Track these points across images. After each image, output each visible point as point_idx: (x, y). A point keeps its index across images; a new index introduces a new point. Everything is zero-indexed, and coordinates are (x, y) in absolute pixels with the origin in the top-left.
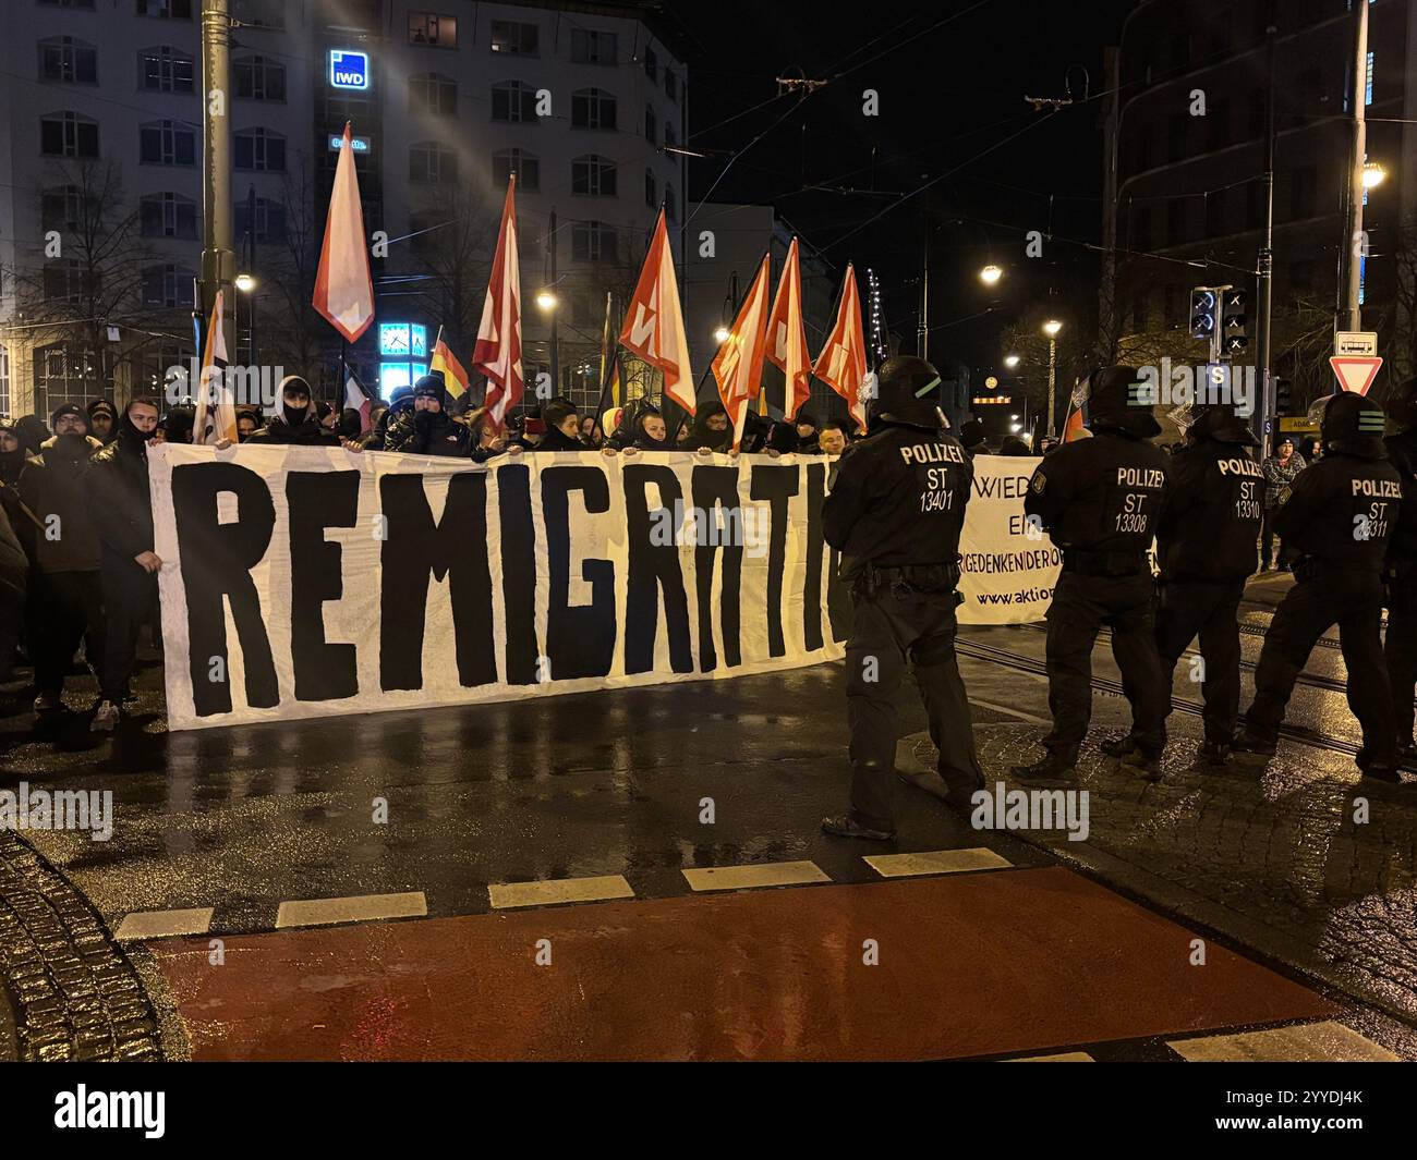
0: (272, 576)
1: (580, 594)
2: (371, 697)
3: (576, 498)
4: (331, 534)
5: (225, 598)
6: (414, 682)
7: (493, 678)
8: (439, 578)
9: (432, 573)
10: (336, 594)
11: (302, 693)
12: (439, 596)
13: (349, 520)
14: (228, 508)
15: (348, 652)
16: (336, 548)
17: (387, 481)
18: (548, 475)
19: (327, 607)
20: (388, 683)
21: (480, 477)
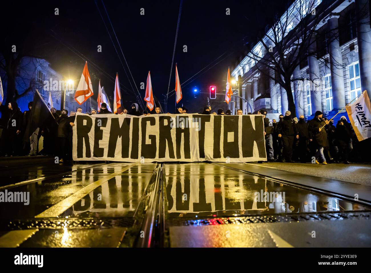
0: (91, 134)
1: (148, 142)
2: (105, 158)
3: (148, 123)
4: (102, 128)
5: (84, 138)
6: (113, 156)
7: (128, 157)
9: (119, 136)
10: (101, 139)
12: (119, 140)
13: (105, 126)
14: (85, 122)
15: (103, 150)
16: (102, 131)
17: (112, 119)
18: (143, 119)
19: (100, 141)
20: (108, 156)
21: (130, 119)
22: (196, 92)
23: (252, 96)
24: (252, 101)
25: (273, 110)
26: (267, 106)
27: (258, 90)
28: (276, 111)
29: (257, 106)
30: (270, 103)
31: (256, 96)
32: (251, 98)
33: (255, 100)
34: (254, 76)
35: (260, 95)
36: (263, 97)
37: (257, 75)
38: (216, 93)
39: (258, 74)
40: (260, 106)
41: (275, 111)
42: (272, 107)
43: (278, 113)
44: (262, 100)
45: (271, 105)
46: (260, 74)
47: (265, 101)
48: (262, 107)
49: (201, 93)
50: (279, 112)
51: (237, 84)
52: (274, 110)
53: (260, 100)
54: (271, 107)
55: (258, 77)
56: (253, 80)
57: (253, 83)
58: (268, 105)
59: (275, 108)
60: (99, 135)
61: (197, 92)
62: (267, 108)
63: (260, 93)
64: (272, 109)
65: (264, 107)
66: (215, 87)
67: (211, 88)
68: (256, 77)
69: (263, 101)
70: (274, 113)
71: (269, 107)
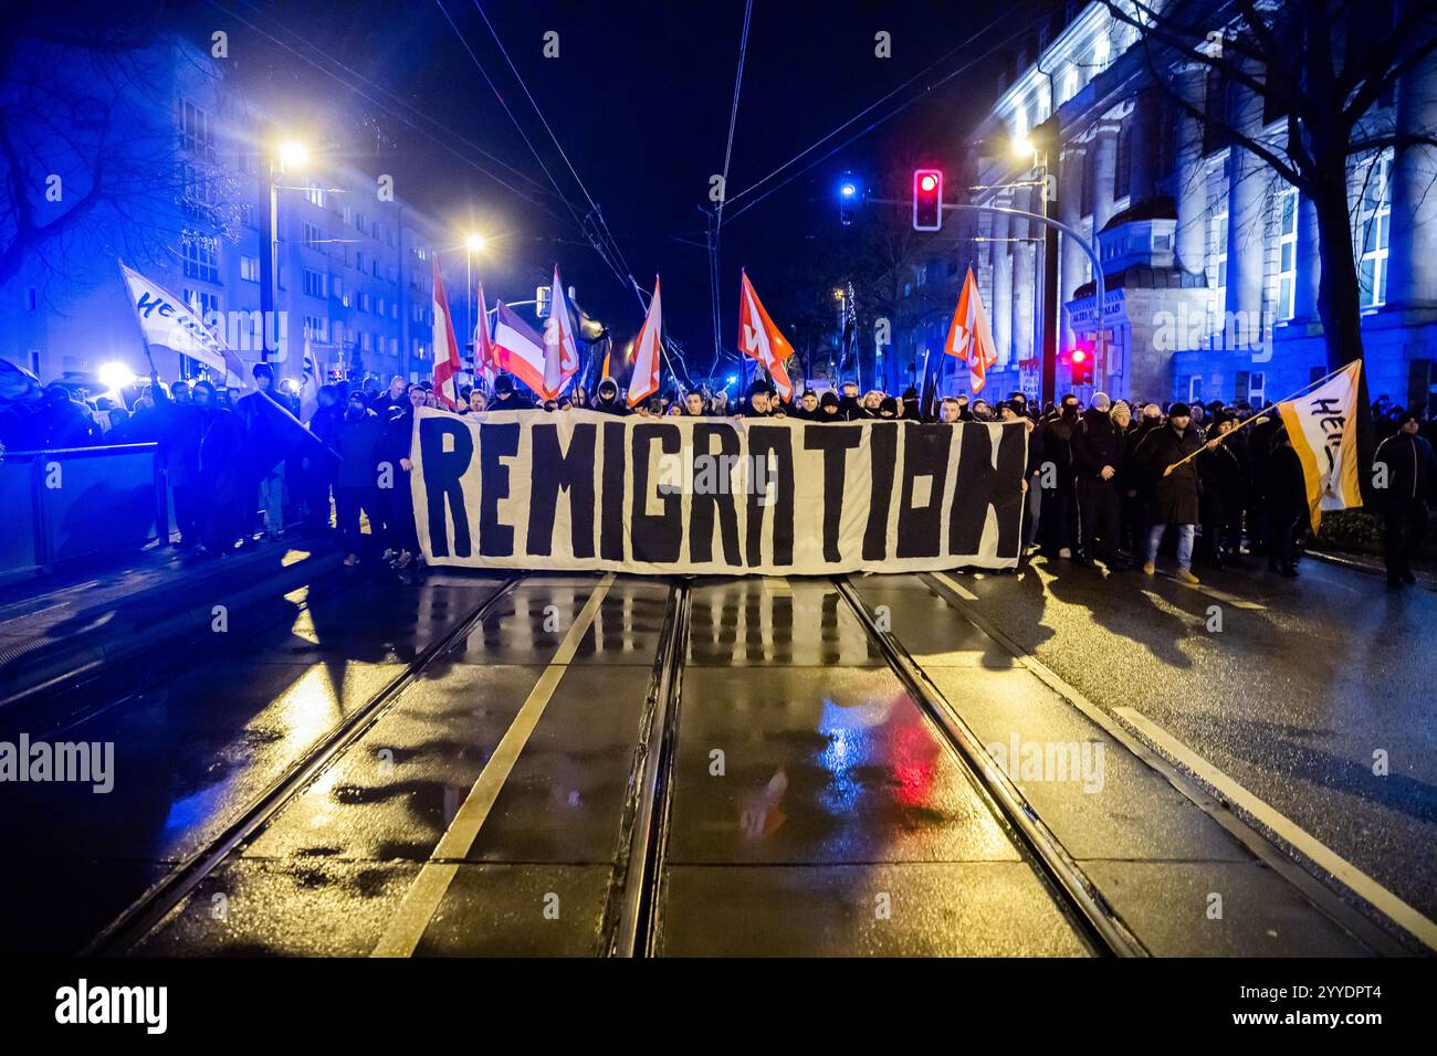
0: (471, 483)
1: (655, 507)
2: (520, 558)
3: (656, 443)
4: (503, 460)
5: (446, 493)
6: (546, 551)
7: (592, 555)
8: (564, 490)
9: (560, 486)
10: (505, 495)
11: (484, 551)
12: (564, 500)
13: (513, 452)
14: (448, 443)
15: (509, 530)
16: (506, 469)
17: (536, 429)
18: (637, 428)
19: (501, 502)
20: (530, 551)
21: (593, 428)
22: (851, 200)
23: (1089, 207)
24: (1084, 227)
25: (1184, 274)
26: (1157, 254)
27: (1117, 180)
28: (1198, 280)
29: (1109, 256)
30: (1172, 243)
31: (1110, 208)
32: (1083, 215)
33: (1102, 225)
34: (1105, 117)
35: (1125, 204)
36: (1140, 212)
37: (1119, 112)
38: (943, 202)
39: (1125, 108)
40: (1126, 252)
41: (1194, 276)
42: (1182, 259)
43: (1206, 285)
44: (1137, 227)
45: (1175, 250)
46: (1131, 108)
47: (1150, 233)
48: (1137, 259)
49: (872, 200)
50: (1210, 282)
51: (1040, 159)
52: (1188, 272)
53: (1127, 228)
54: (1177, 260)
55: (1119, 122)
56: (1098, 135)
57: (1097, 144)
58: (1165, 251)
59: (1193, 264)
60: (496, 484)
61: (855, 199)
62: (1156, 262)
63: (1124, 195)
64: (1178, 267)
65: (1144, 259)
66: (940, 174)
67: (921, 177)
68: (1110, 122)
69: (1142, 232)
70: (1190, 287)
71: (1167, 262)
